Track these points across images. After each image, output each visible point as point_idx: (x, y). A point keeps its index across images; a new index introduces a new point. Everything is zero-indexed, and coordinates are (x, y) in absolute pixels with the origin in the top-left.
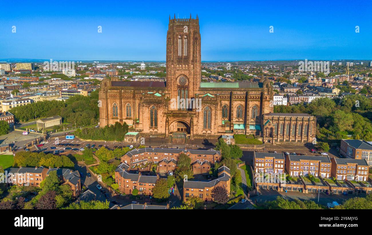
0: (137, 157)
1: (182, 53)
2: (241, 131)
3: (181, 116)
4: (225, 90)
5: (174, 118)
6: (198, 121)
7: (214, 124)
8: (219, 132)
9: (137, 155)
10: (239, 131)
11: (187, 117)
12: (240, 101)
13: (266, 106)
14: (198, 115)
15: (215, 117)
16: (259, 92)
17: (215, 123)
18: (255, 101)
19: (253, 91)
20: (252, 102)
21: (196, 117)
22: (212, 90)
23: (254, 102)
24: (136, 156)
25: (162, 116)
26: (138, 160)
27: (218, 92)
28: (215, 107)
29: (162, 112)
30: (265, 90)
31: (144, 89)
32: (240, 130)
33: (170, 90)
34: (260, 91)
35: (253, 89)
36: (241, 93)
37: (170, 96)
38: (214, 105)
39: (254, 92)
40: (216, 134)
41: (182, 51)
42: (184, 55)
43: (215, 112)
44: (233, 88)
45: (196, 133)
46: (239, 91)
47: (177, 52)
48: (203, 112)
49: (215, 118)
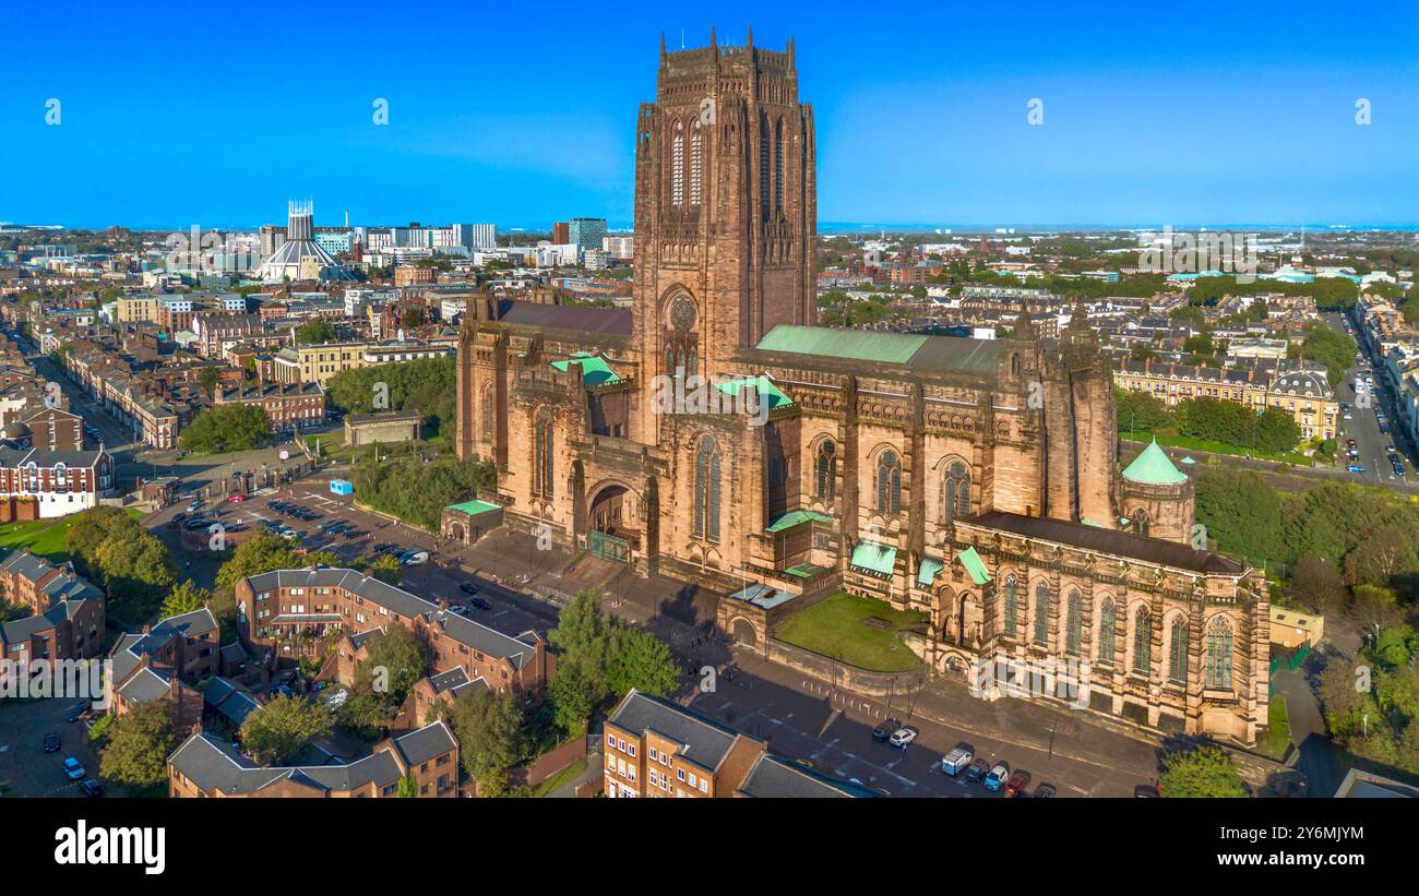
0: (299, 600)
1: (687, 195)
2: (876, 581)
3: (619, 463)
4: (830, 370)
5: (600, 468)
6: (672, 497)
7: (729, 520)
8: (748, 567)
9: (301, 592)
10: (870, 579)
11: (640, 470)
12: (888, 427)
13: (1005, 472)
14: (674, 471)
15: (733, 490)
16: (976, 392)
17: (733, 517)
18: (953, 436)
19: (947, 384)
20: (942, 440)
21: (668, 477)
22: (780, 361)
23: (950, 441)
24: (294, 592)
25: (566, 453)
26: (301, 609)
27: (804, 373)
28: (730, 441)
29: (565, 437)
30: (1006, 387)
31: (569, 337)
32: (876, 577)
33: (639, 348)
34: (977, 387)
35: (948, 377)
36: (895, 391)
37: (636, 375)
38: (729, 430)
39: (951, 389)
40: (736, 571)
41: (687, 185)
42: (693, 203)
43: (733, 464)
44: (863, 362)
45: (666, 547)
46: (885, 377)
47: (670, 190)
48: (695, 457)
49: (733, 496)
